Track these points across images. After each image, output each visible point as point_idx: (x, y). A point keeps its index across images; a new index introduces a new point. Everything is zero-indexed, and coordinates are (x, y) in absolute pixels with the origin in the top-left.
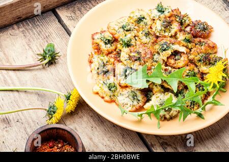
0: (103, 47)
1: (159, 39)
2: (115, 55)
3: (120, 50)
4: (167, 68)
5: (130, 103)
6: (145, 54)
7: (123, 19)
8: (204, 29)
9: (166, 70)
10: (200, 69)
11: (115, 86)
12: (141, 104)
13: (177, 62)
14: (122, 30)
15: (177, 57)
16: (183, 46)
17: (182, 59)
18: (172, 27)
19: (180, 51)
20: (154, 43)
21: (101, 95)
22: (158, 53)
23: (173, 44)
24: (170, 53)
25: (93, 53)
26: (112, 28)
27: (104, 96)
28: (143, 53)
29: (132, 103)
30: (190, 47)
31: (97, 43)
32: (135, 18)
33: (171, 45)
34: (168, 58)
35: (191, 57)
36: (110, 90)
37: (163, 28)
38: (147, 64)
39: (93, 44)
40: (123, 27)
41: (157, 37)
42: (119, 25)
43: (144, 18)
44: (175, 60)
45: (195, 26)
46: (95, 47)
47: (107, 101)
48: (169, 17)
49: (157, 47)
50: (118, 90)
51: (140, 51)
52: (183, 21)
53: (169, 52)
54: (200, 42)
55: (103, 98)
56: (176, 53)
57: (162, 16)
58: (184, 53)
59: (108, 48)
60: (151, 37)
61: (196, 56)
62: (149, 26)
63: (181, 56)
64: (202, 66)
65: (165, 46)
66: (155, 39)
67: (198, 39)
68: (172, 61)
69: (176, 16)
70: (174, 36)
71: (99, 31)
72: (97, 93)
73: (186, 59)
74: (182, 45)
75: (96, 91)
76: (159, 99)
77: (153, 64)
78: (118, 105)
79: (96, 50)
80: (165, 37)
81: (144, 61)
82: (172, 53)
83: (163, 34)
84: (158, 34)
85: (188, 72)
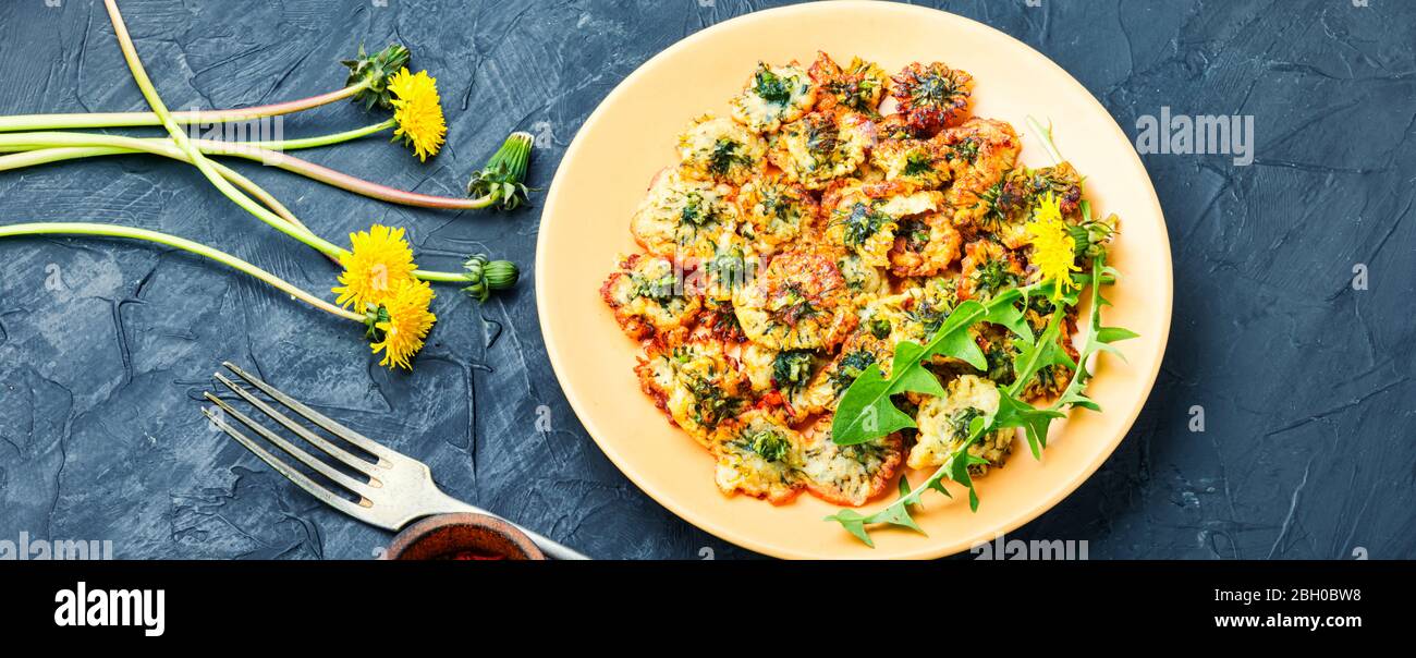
0: (662, 318)
1: (826, 203)
2: (713, 326)
3: (728, 304)
4: (905, 295)
5: (856, 471)
6: (815, 281)
7: (664, 179)
8: (946, 93)
9: (908, 305)
10: (1004, 241)
11: (781, 441)
12: (891, 459)
13: (924, 254)
14: (687, 230)
15: (917, 240)
16: (917, 190)
17: (935, 235)
18: (842, 136)
19: (916, 212)
20: (819, 222)
21: (755, 490)
22: (852, 253)
23: (882, 200)
24: (891, 237)
25: (644, 357)
26: (657, 239)
27: (764, 487)
28: (806, 279)
29: (862, 470)
30: (936, 182)
31: (635, 316)
32: (704, 158)
33: (878, 206)
34: (890, 256)
35: (961, 215)
36: (772, 460)
37: (821, 158)
38: (840, 313)
39: (625, 325)
40: (688, 218)
41: (817, 196)
42: (669, 215)
43: (731, 146)
44: (917, 250)
45: (909, 94)
46: (638, 333)
47: (781, 503)
48: (815, 108)
49: (837, 233)
50: (795, 447)
51: (796, 279)
52: (863, 94)
53: (886, 235)
54: (954, 142)
55: (762, 496)
56: (907, 227)
57: (790, 112)
58: (929, 212)
59: (682, 315)
60: (799, 210)
61: (976, 205)
62: (764, 163)
63: (928, 228)
64: (1005, 228)
65: (863, 221)
66: (812, 209)
67: (945, 136)
68: (908, 259)
69: (832, 88)
70: (868, 164)
71: (616, 269)
72: (739, 491)
73: (949, 231)
74: (910, 189)
75: (729, 486)
76: (941, 416)
77: (858, 300)
78: (820, 496)
79: (648, 343)
80: (840, 182)
81: (826, 309)
82: (894, 232)
83: (828, 174)
84: (813, 185)
85: (977, 274)
